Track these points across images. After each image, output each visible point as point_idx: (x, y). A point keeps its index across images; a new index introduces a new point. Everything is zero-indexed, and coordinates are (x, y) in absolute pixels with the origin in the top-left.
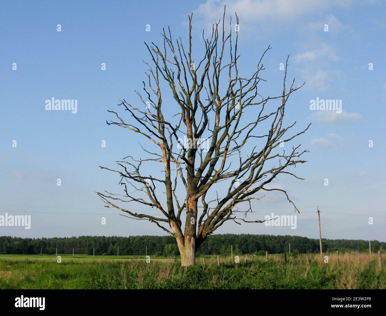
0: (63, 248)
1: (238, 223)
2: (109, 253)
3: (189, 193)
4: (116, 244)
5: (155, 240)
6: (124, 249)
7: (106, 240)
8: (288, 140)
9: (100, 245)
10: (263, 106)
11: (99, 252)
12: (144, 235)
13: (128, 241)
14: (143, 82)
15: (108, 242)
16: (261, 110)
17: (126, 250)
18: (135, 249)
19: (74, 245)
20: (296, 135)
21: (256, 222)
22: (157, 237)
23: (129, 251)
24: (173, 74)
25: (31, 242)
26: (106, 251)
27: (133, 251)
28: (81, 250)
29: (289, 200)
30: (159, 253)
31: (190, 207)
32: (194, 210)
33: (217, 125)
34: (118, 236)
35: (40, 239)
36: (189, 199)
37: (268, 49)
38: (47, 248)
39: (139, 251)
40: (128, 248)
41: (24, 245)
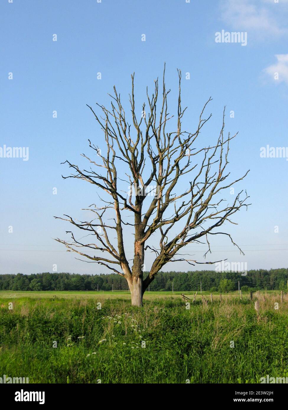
0: (121, 284)
1: (192, 264)
2: (167, 289)
3: (136, 238)
4: (174, 279)
5: (214, 275)
6: (182, 284)
7: (164, 275)
8: (227, 187)
9: (157, 281)
10: (206, 155)
11: (156, 288)
12: (203, 270)
13: (186, 277)
14: (89, 140)
15: (166, 277)
16: (204, 159)
17: (183, 286)
18: (193, 285)
20: (235, 181)
21: (207, 263)
23: (188, 287)
24: (129, 127)
25: (89, 278)
26: (163, 287)
27: (191, 287)
29: (234, 243)
30: (214, 289)
31: (136, 251)
32: (141, 254)
33: (160, 175)
34: (176, 271)
35: (98, 275)
36: (136, 243)
37: (209, 100)
38: (104, 284)
39: (197, 286)
40: (186, 284)
41: (81, 281)
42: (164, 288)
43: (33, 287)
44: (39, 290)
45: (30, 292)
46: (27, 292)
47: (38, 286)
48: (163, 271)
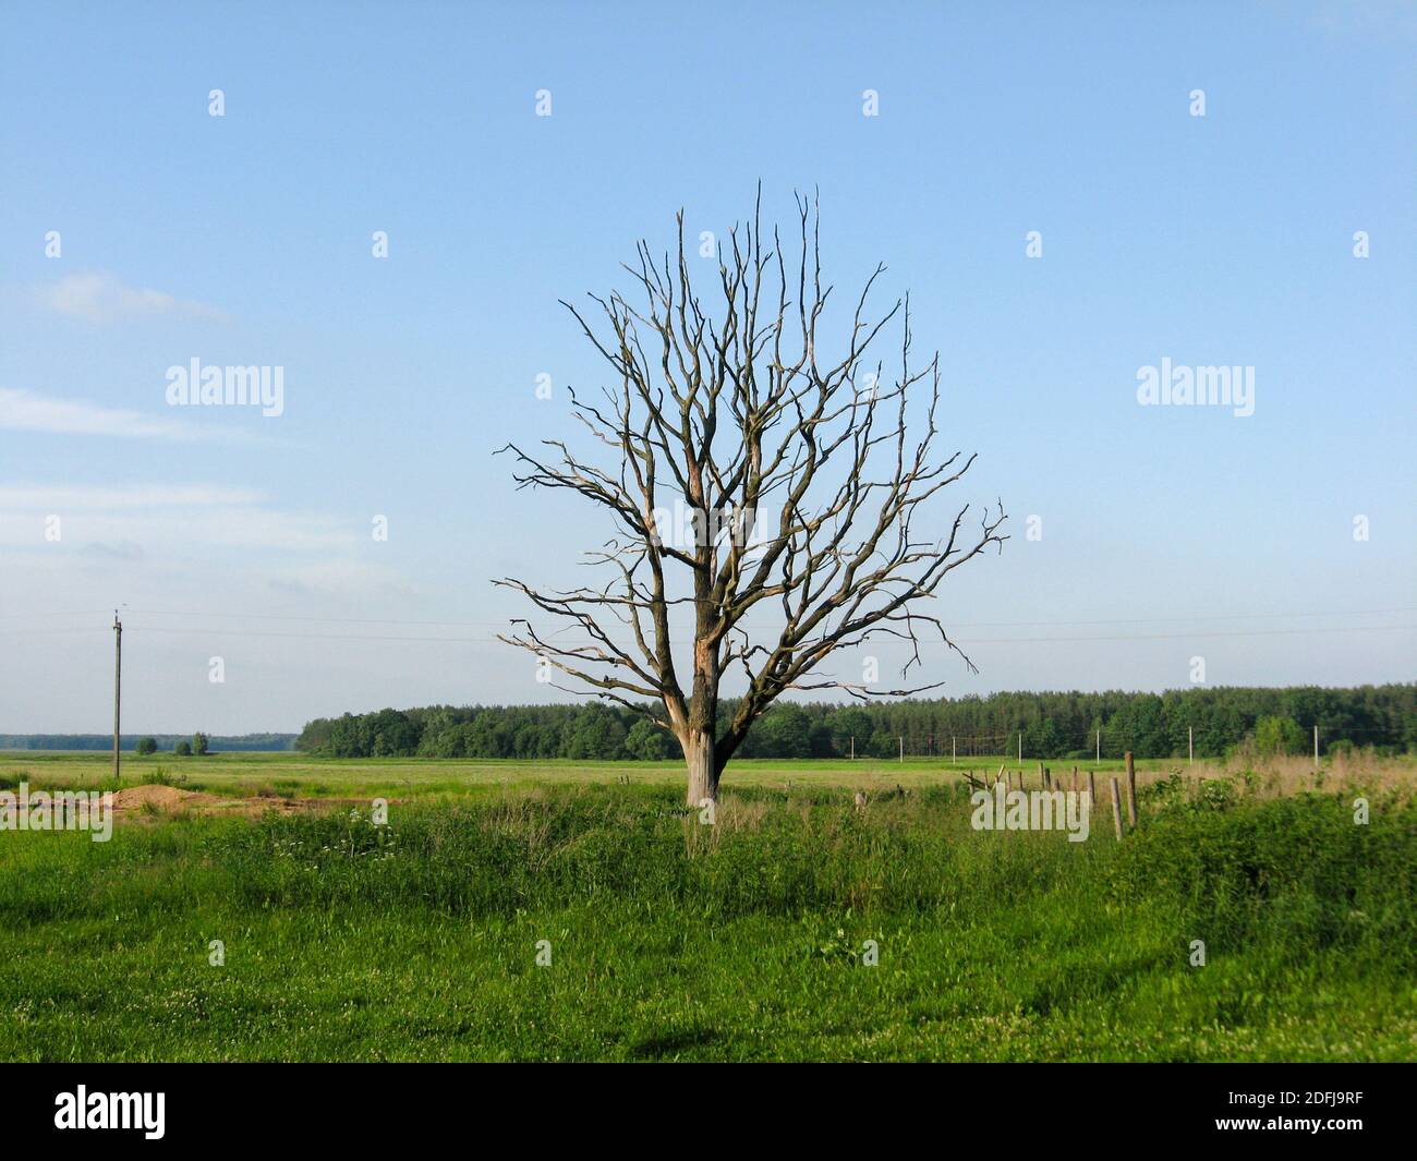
4: (1114, 719)
5: (1255, 703)
6: (1141, 736)
7: (1081, 703)
9: (1057, 723)
11: (1053, 748)
13: (1156, 709)
15: (1088, 710)
17: (1148, 740)
19: (971, 725)
20: (938, 484)
22: (1262, 691)
23: (1162, 744)
25: (829, 715)
26: (1078, 744)
28: (994, 741)
31: (699, 664)
34: (1127, 691)
37: (878, 271)
38: (875, 737)
40: (1156, 732)
41: (798, 726)
42: (1081, 748)
43: (637, 748)
44: (657, 758)
45: (626, 762)
46: (619, 762)
47: (653, 742)
48: (1081, 691)
